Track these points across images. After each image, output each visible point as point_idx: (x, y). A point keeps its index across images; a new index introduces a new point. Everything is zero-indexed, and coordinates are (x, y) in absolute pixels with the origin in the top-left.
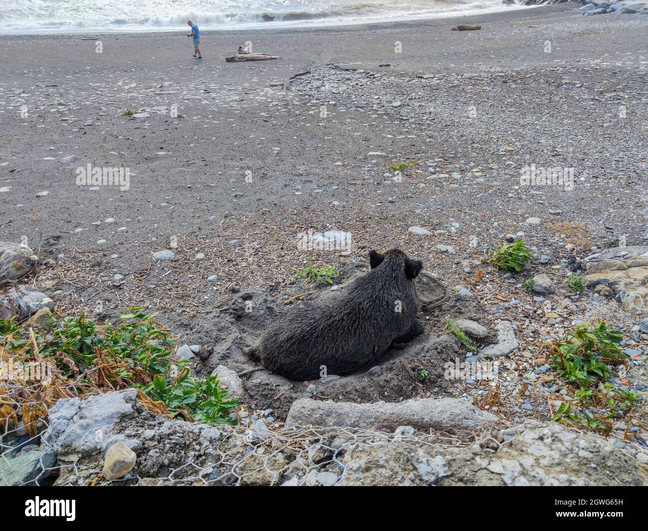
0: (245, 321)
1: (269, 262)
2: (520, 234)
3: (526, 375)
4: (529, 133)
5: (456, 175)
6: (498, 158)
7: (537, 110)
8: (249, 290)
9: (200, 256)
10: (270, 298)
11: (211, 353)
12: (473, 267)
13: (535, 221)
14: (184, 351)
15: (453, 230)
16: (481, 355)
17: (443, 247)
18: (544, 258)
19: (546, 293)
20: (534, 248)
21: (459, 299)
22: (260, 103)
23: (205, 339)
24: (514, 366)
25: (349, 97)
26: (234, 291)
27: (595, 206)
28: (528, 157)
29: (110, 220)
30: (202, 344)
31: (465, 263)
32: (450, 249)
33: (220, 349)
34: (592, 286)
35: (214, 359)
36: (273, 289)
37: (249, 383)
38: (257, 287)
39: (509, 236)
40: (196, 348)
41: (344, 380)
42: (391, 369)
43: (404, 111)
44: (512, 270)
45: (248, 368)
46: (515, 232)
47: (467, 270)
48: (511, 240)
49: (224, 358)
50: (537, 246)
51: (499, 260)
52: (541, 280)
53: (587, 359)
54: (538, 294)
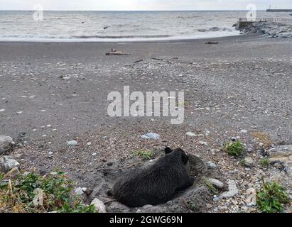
0: (109, 176)
1: (121, 147)
2: (238, 137)
3: (243, 207)
4: (241, 90)
5: (208, 108)
6: (227, 101)
7: (244, 80)
8: (111, 161)
9: (89, 143)
10: (120, 165)
11: (91, 191)
12: (216, 152)
13: (245, 131)
14: (79, 191)
15: (207, 134)
16: (221, 197)
17: (202, 143)
18: (249, 150)
19: (251, 166)
20: (245, 144)
21: (210, 168)
22: (120, 73)
23: (89, 185)
24: (237, 202)
25: (160, 72)
26: (104, 161)
27: (273, 125)
28: (240, 101)
29: (49, 126)
30: (87, 187)
31: (212, 150)
32: (205, 143)
33: (96, 190)
34: (273, 163)
35: (93, 195)
36: (122, 161)
37: (109, 208)
38: (115, 159)
39: (233, 138)
40: (85, 189)
41: (155, 207)
42: (177, 203)
43: (184, 78)
44: (234, 154)
45: (108, 200)
46: (235, 136)
47: (214, 154)
48: (234, 140)
49: (98, 194)
50: (246, 143)
51: (228, 149)
52: (248, 160)
53: (271, 200)
54: (247, 167)
